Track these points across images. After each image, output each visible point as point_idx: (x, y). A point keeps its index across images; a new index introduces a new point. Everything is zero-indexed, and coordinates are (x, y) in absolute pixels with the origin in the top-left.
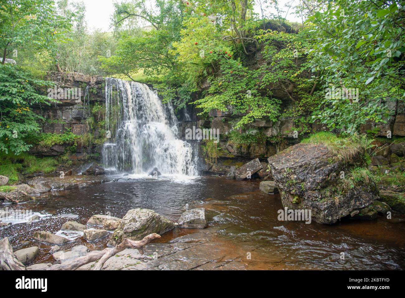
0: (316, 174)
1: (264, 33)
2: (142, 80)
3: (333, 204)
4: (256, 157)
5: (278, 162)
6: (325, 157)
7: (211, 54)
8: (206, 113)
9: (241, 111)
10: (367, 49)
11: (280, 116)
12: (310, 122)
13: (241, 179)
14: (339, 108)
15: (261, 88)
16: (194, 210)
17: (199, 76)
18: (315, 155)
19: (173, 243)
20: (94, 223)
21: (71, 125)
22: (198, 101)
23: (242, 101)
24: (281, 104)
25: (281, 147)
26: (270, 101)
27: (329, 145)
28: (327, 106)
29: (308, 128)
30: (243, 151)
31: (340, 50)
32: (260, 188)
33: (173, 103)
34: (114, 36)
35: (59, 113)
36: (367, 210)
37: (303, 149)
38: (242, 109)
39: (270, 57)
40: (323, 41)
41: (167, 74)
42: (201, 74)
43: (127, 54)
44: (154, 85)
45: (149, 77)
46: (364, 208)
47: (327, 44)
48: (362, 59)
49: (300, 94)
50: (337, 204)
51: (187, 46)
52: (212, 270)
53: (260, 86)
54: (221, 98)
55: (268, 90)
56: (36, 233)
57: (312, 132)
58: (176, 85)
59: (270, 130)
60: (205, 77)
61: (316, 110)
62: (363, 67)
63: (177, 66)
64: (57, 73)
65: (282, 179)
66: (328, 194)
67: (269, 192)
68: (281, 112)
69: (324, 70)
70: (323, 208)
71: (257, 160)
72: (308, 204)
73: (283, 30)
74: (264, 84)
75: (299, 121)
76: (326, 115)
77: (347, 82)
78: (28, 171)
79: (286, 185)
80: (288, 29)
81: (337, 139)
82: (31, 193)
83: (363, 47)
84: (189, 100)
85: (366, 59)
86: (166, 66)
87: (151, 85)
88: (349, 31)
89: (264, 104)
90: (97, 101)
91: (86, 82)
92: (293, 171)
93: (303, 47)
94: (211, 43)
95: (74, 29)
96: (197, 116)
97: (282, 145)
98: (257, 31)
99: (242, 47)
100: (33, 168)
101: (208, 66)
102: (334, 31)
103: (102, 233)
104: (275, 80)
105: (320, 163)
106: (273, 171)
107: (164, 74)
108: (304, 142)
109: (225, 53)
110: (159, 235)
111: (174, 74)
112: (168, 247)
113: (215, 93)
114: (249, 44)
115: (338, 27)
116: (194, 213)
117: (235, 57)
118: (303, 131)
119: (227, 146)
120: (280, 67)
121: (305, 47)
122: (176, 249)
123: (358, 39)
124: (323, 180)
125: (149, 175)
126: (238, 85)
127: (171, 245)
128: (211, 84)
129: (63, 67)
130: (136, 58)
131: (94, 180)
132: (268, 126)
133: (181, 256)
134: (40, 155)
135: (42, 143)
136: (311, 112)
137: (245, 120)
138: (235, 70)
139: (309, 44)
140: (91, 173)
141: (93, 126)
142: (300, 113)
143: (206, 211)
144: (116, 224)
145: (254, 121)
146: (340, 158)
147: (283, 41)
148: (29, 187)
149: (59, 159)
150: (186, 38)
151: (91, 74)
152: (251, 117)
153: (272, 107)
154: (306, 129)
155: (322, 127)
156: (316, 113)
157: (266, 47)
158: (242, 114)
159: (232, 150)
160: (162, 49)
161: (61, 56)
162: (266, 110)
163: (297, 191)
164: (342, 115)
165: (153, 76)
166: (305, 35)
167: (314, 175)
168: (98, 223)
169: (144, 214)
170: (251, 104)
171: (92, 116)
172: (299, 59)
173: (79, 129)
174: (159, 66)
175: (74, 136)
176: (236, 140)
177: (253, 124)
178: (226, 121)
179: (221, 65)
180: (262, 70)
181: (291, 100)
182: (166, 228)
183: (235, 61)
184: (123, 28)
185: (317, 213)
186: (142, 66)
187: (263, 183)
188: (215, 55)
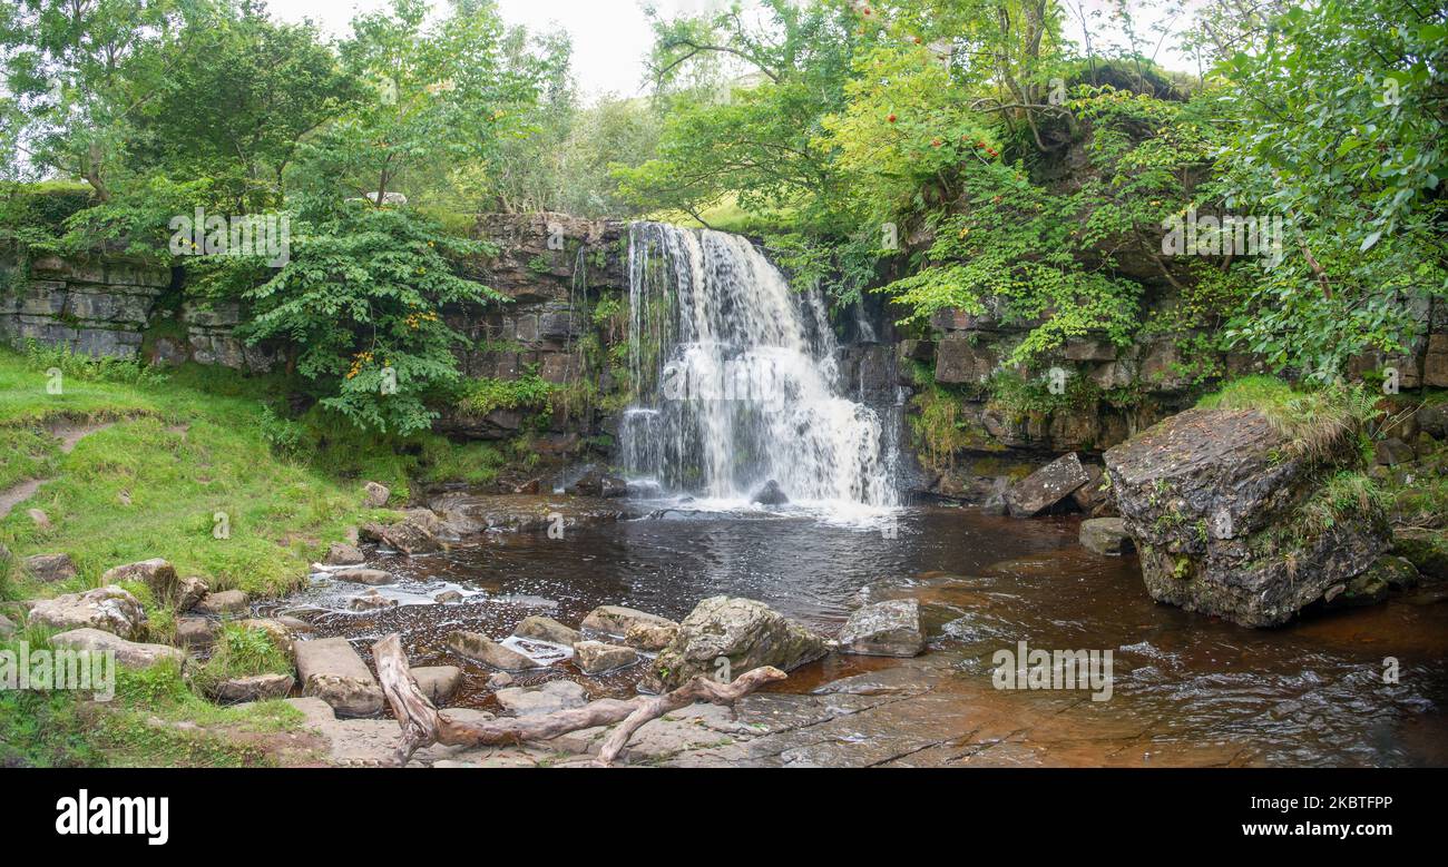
0: (1237, 493)
1: (1093, 95)
2: (732, 224)
3: (1282, 571)
4: (1071, 449)
5: (1132, 463)
6: (1260, 446)
7: (937, 148)
8: (920, 319)
9: (1026, 313)
10: (1363, 160)
11: (1138, 329)
12: (1221, 348)
13: (1025, 513)
14: (1296, 311)
15: (1083, 247)
16: (887, 604)
17: (902, 212)
18: (1234, 442)
19: (824, 694)
20: (601, 626)
21: (536, 355)
22: (899, 283)
23: (1030, 284)
24: (1140, 296)
25: (1142, 421)
26: (1108, 284)
27: (1270, 412)
28: (1267, 303)
29: (1216, 363)
30: (1030, 430)
31: (1298, 154)
32: (1082, 539)
33: (824, 289)
34: (653, 107)
35: (508, 321)
36: (1363, 579)
37: (1203, 425)
38: (1029, 308)
39: (1110, 160)
40: (1254, 129)
41: (807, 206)
42: (906, 204)
43: (691, 154)
44: (766, 238)
45: (754, 214)
46: (1356, 576)
47: (1266, 136)
48: (1353, 184)
49: (1193, 269)
50: (1291, 571)
51: (866, 126)
52: (940, 766)
53: (1080, 242)
54: (966, 275)
55: (1104, 253)
56: (455, 635)
57: (1226, 377)
58: (831, 236)
59: (1110, 370)
60: (920, 213)
61: (1237, 315)
62: (1353, 207)
63: (835, 182)
64: (503, 218)
65: (1143, 511)
66: (1269, 546)
67: (1108, 551)
68: (1142, 317)
69: (1259, 204)
70: (1255, 585)
71: (1074, 457)
72: (1216, 578)
73: (1148, 91)
74: (1093, 236)
75: (1191, 344)
76: (1263, 328)
77: (1317, 242)
78: (430, 476)
79: (1156, 527)
80: (1162, 89)
81: (1292, 395)
82: (438, 533)
83: (1355, 155)
84: (870, 279)
85: (1361, 186)
86: (802, 183)
87: (757, 238)
88: (1321, 109)
89: (1093, 293)
90: (605, 288)
91: (578, 235)
92: (1174, 487)
93: (1201, 139)
94: (938, 117)
95: (543, 99)
96: (894, 329)
97: (1144, 413)
98: (1073, 88)
99: (1028, 131)
100: (443, 470)
101: (928, 181)
102: (1282, 106)
103: (623, 654)
104: (1123, 225)
105: (1249, 462)
106: (1119, 490)
107: (797, 205)
108: (1205, 403)
109: (978, 146)
110: (782, 673)
111: (825, 206)
112: (808, 704)
113: (948, 260)
114: (1050, 121)
115: (1293, 96)
116: (887, 612)
117: (1009, 158)
118: (1201, 372)
119: (984, 417)
120: (1138, 191)
121: (1207, 138)
122: (831, 711)
123: (1343, 132)
124: (1256, 509)
125: (752, 503)
126: (1017, 239)
127: (818, 699)
128: (938, 234)
129: (515, 201)
130: (715, 163)
131: (597, 509)
132: (1105, 358)
133: (846, 731)
134: (461, 436)
135: (465, 404)
136: (1225, 319)
137: (1037, 340)
138: (1009, 195)
139: (1217, 131)
140: (589, 490)
141: (596, 359)
142: (1195, 321)
143: (920, 607)
144: (662, 635)
145: (1065, 345)
146: (1300, 449)
147: (1146, 120)
148: (434, 518)
149: (507, 448)
150: (861, 104)
151: (591, 214)
152: (1054, 333)
153: (1116, 301)
154: (1210, 369)
155: (1253, 363)
156: (1237, 322)
157: (1100, 132)
158: (1027, 323)
159: (999, 430)
160: (792, 134)
161: (512, 172)
162: (1098, 310)
163: (1187, 545)
164: (1305, 329)
165: (765, 212)
166: (1208, 108)
167: (1233, 498)
168: (612, 629)
169: (737, 611)
170: (1054, 294)
171: (593, 331)
172: (1193, 170)
173: (557, 368)
174: (781, 184)
175: (546, 385)
176: (1012, 400)
177: (1061, 353)
178: (982, 342)
179: (966, 178)
180: (1086, 195)
181: (1169, 284)
182: (803, 654)
183: (1009, 168)
184: (679, 85)
185: (1240, 599)
186: (731, 185)
187: (1088, 524)
188: (948, 150)
